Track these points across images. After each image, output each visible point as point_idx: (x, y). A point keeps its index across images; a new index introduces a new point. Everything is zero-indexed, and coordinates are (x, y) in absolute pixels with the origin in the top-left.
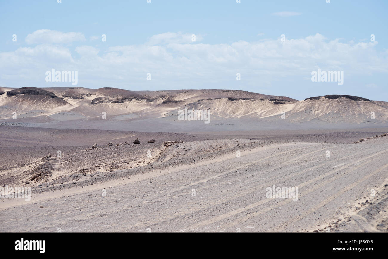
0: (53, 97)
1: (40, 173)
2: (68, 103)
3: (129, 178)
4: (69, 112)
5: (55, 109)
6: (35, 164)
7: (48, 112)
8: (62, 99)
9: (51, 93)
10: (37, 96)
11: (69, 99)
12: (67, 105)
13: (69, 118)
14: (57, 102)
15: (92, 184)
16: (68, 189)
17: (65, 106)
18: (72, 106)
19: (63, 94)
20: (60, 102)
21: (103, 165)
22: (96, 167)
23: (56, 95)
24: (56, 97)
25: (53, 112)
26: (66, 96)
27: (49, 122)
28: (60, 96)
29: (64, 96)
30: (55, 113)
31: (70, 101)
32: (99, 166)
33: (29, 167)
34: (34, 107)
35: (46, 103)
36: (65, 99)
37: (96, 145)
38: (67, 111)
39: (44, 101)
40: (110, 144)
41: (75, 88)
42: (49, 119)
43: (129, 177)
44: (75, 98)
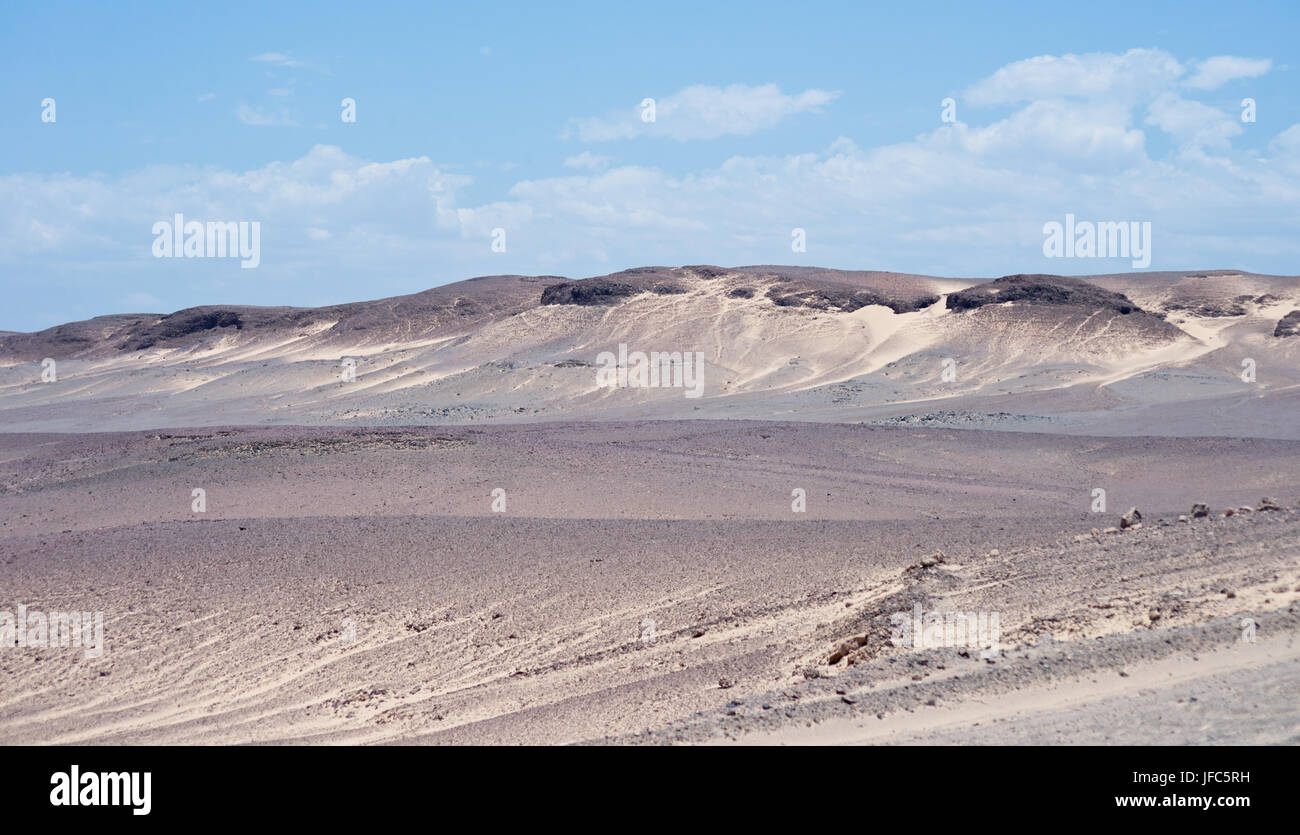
0: (1125, 311)
1: (863, 635)
2: (1183, 332)
3: (1122, 674)
4: (1188, 367)
5: (1135, 356)
6: (872, 593)
7: (1105, 372)
8: (1161, 317)
9: (1116, 295)
10: (1061, 307)
11: (1186, 319)
12: (1181, 342)
13: (1190, 392)
14: (1140, 329)
15: (931, 703)
16: (809, 725)
17: (1173, 345)
18: (1201, 343)
19: (1166, 299)
20: (1155, 331)
21: (1127, 599)
22: (1095, 610)
23: (1137, 303)
24: (1137, 309)
25: (1125, 371)
26: (1177, 308)
27: (1108, 408)
28: (1151, 304)
29: (1168, 307)
30: (1132, 375)
31: (1193, 325)
32: (1108, 607)
33: (848, 605)
34: (1050, 352)
35: (1097, 335)
36: (1172, 317)
37: (1136, 512)
38: (1180, 365)
39: (1091, 328)
40: (1197, 510)
41: (1211, 273)
42: (1107, 398)
43: (1125, 670)
44: (1211, 312)
